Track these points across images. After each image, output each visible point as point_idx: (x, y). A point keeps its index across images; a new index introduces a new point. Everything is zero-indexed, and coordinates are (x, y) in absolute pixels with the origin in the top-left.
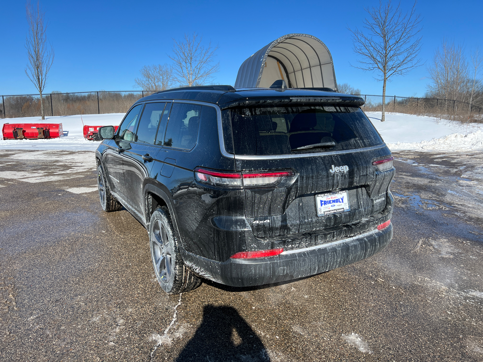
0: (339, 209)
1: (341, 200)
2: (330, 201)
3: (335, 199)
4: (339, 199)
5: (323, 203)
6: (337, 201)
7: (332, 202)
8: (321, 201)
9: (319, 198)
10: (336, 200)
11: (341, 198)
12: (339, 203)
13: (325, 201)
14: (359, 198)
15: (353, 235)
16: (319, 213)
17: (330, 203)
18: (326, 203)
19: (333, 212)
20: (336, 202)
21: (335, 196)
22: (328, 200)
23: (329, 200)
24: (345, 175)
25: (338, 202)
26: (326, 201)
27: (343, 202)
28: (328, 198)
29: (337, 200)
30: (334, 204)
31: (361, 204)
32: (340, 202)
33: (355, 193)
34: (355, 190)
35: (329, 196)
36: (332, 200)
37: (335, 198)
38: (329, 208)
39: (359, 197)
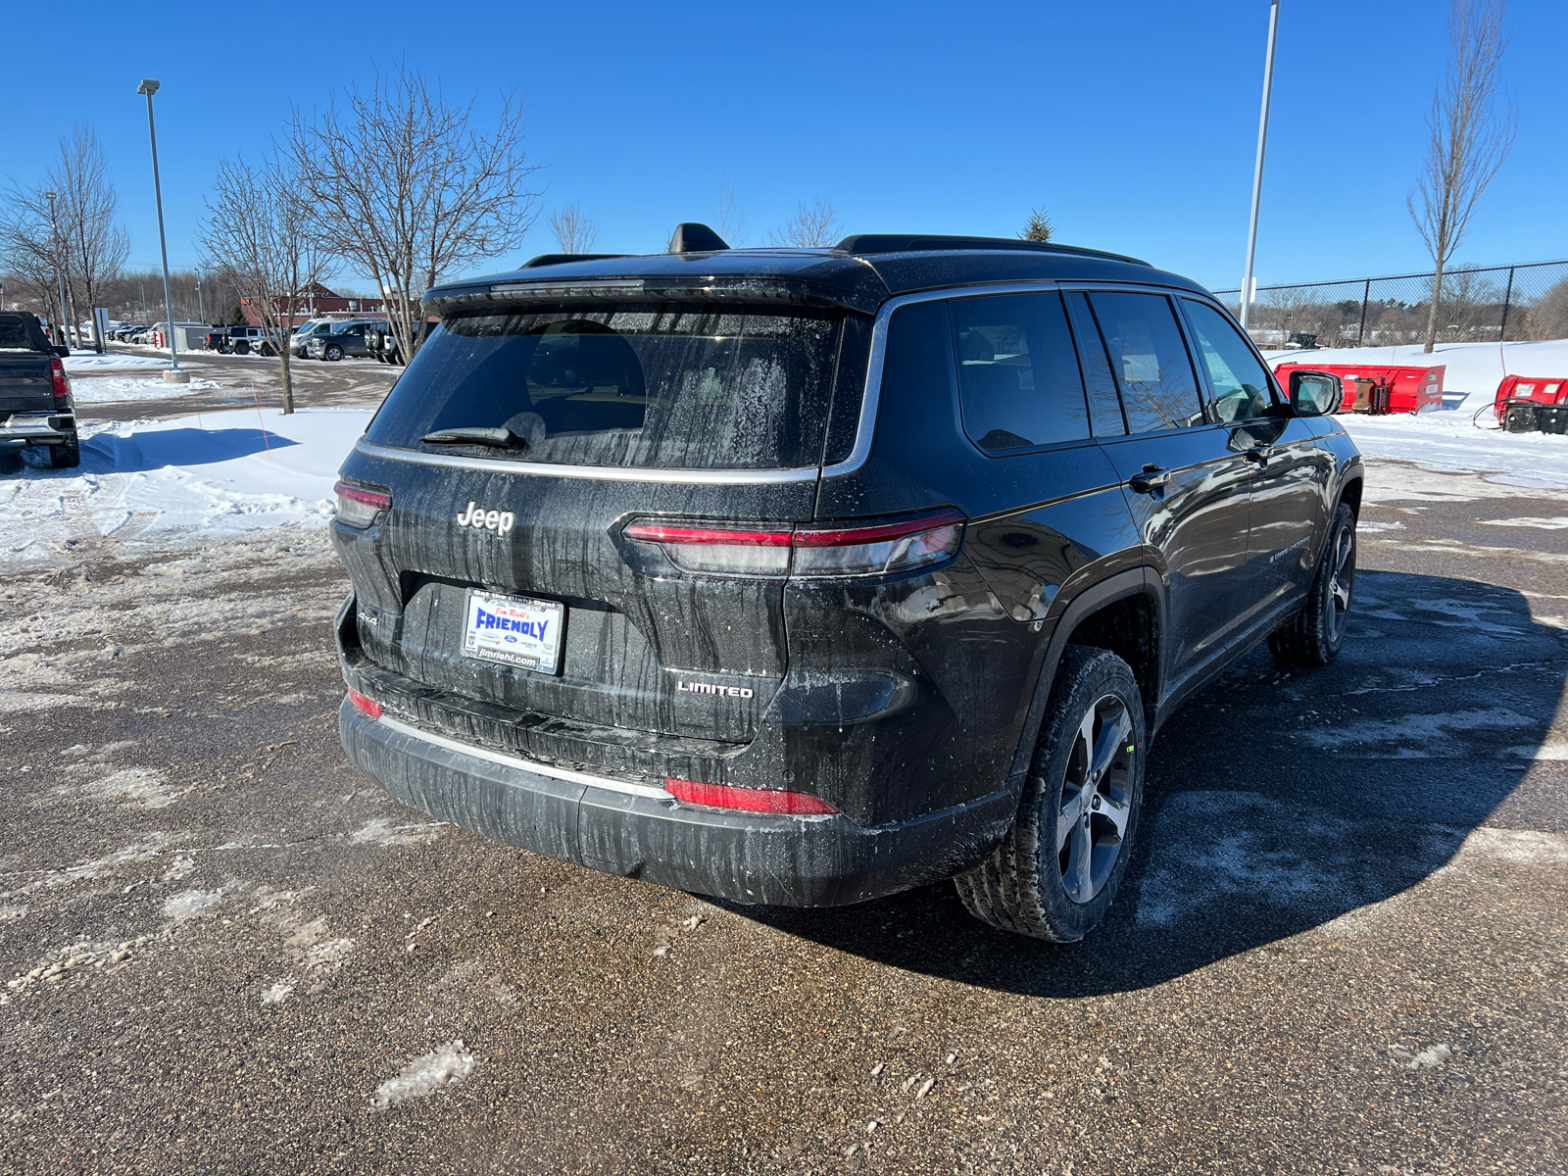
0: (523, 657)
1: (537, 631)
2: (505, 620)
3: (522, 620)
4: (533, 624)
5: (484, 618)
6: (525, 628)
7: (510, 625)
8: (481, 613)
9: (477, 601)
10: (524, 624)
11: (539, 624)
12: (527, 638)
13: (489, 616)
14: (608, 648)
15: (544, 758)
16: (467, 644)
17: (503, 628)
18: (491, 621)
19: (502, 657)
20: (523, 632)
21: (525, 611)
22: (499, 615)
23: (502, 616)
24: (499, 542)
25: (526, 632)
26: (493, 618)
27: (541, 639)
28: (503, 609)
29: (527, 624)
30: (515, 633)
31: (612, 670)
32: (532, 635)
33: (599, 627)
34: (601, 615)
35: (507, 604)
36: (511, 618)
37: (521, 616)
38: (498, 643)
39: (608, 643)
